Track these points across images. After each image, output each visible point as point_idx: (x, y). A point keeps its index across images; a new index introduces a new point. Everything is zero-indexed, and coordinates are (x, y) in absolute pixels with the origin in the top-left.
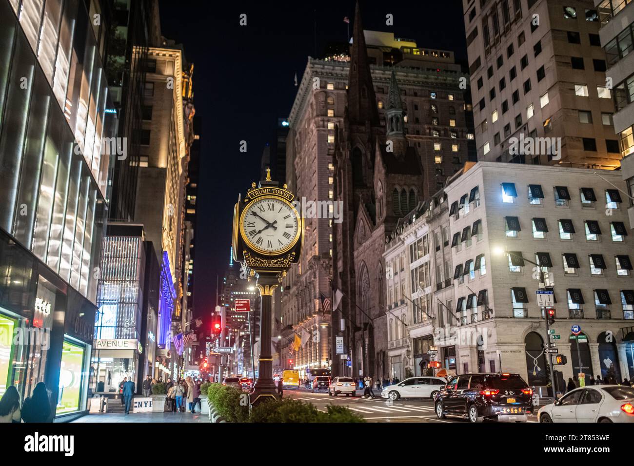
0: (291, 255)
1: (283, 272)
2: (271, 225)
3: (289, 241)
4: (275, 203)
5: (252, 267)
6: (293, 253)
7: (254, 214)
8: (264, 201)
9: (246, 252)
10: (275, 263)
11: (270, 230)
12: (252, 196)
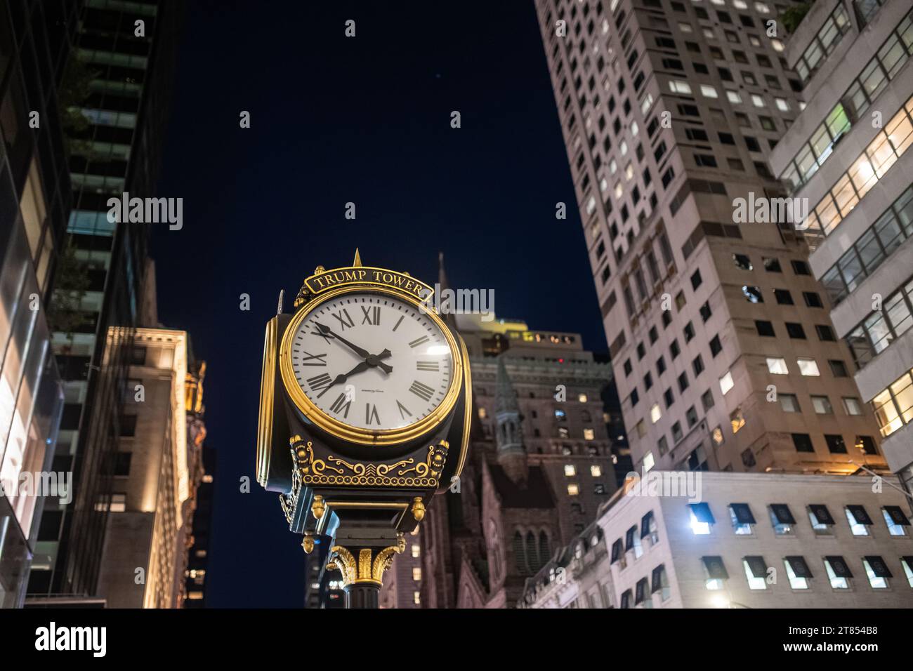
0: (438, 447)
1: (412, 503)
2: (371, 362)
3: (429, 405)
4: (381, 305)
5: (317, 489)
6: (442, 443)
7: (324, 331)
8: (352, 299)
9: (298, 438)
10: (389, 474)
11: (372, 376)
12: (317, 287)
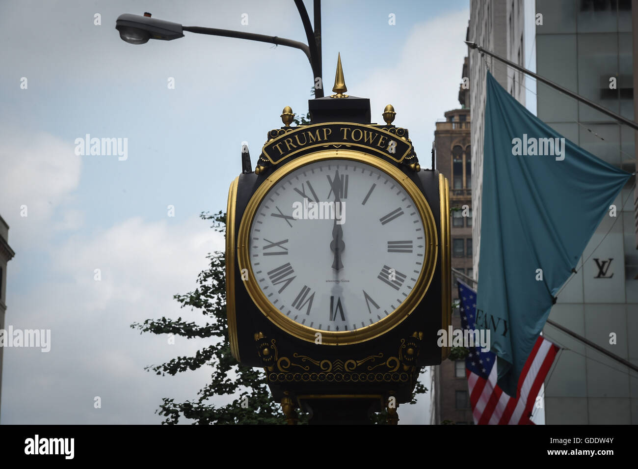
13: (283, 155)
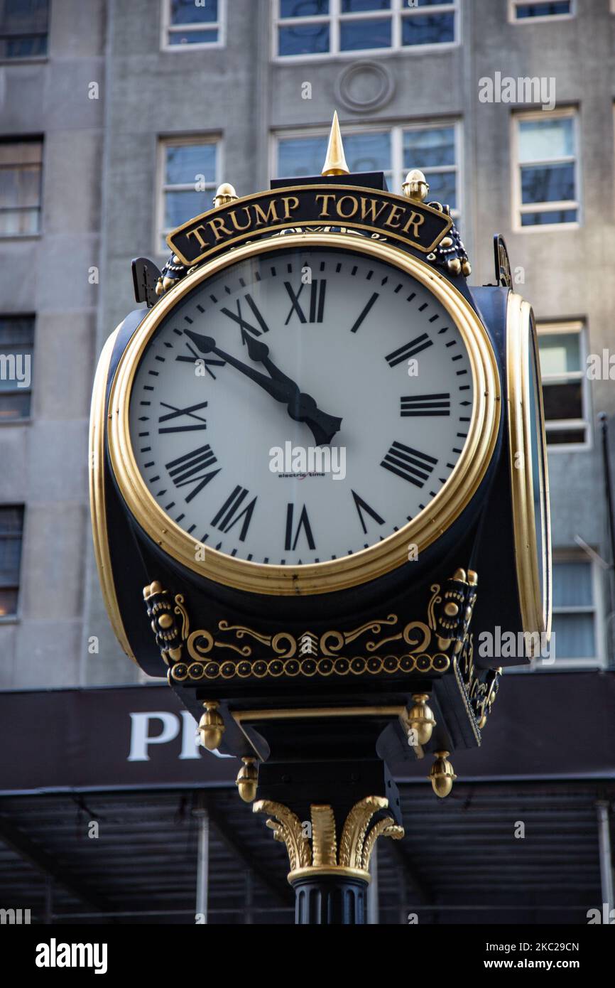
13: (206, 249)
